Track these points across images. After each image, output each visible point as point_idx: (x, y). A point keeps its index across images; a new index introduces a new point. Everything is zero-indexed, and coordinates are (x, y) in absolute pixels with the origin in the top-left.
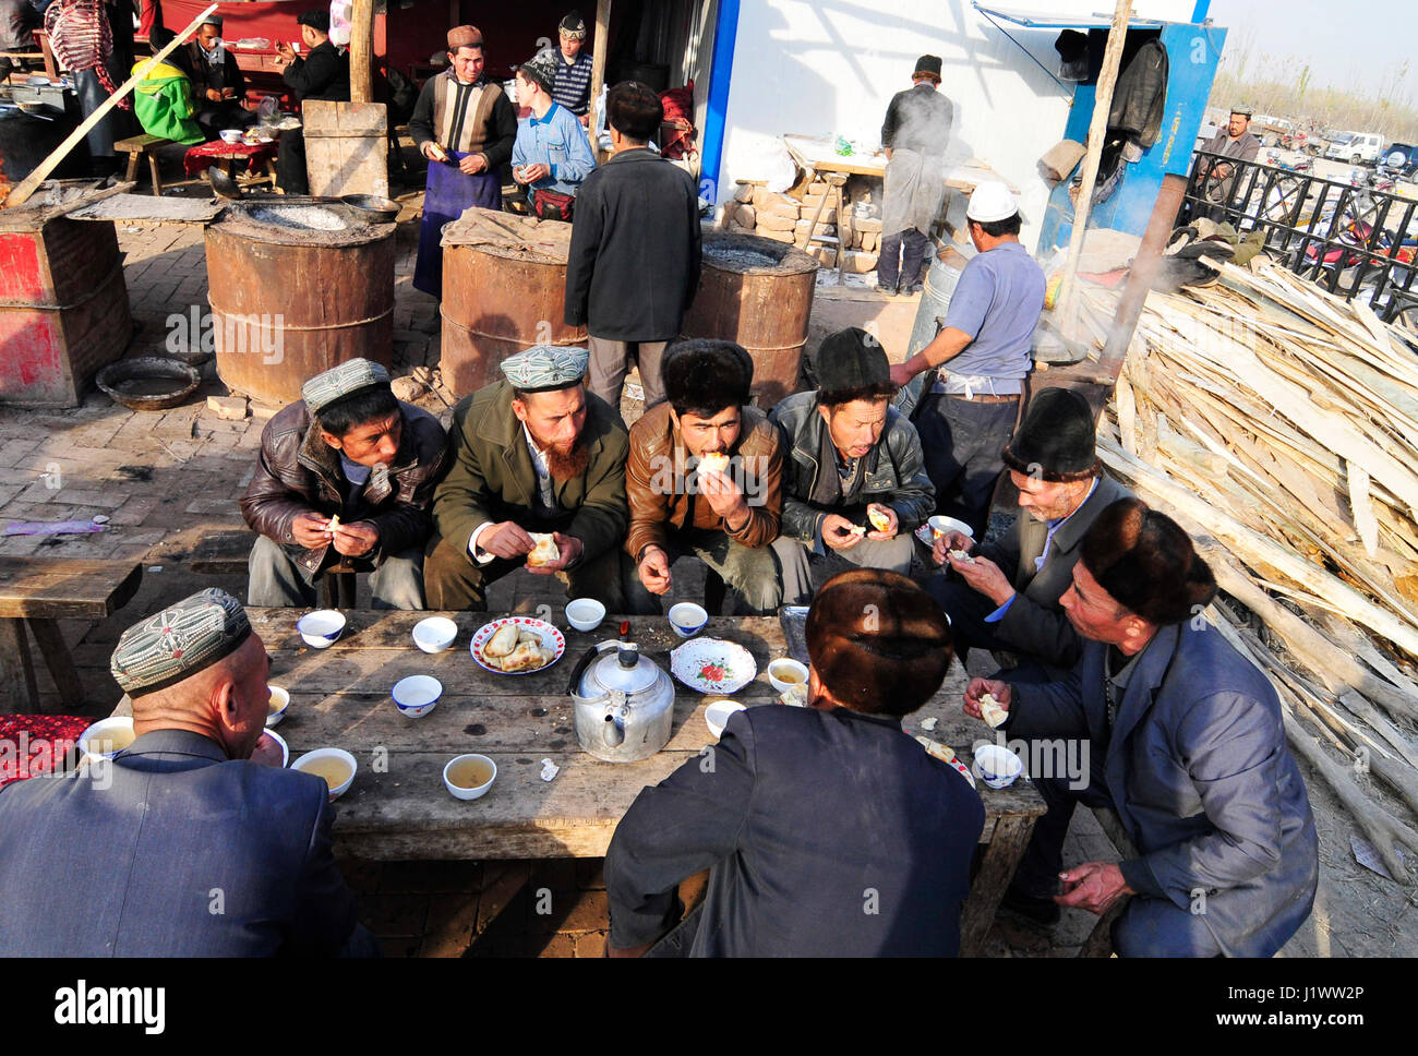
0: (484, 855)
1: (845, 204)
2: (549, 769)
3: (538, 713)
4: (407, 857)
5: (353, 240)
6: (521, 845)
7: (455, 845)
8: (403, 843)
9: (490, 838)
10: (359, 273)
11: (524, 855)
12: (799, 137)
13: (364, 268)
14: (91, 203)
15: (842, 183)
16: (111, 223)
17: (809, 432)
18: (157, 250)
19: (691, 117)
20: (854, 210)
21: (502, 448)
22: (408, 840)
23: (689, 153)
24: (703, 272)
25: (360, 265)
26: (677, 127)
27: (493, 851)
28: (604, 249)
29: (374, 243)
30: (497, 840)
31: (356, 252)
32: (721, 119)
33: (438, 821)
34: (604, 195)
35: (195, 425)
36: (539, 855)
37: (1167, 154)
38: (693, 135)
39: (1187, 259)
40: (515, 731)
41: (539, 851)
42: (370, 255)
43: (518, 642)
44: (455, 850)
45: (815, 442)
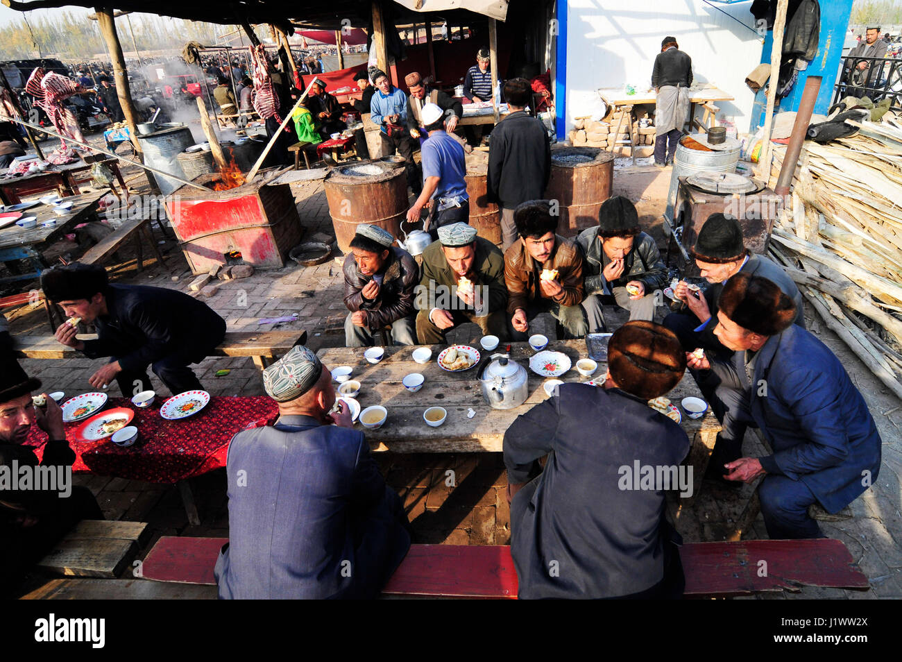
0: (445, 451)
1: (633, 121)
2: (471, 413)
3: (468, 388)
4: (413, 452)
5: (386, 178)
6: (461, 446)
7: (432, 446)
8: (410, 446)
9: (447, 443)
10: (391, 194)
11: (463, 451)
12: (606, 89)
13: (393, 190)
14: (277, 177)
15: (630, 110)
16: (288, 184)
17: (595, 248)
18: (310, 194)
19: (550, 89)
20: (639, 124)
21: (444, 270)
22: (412, 444)
23: (550, 107)
24: (553, 170)
25: (391, 189)
26: (543, 95)
27: (449, 449)
28: (507, 162)
29: (395, 178)
30: (450, 444)
31: (388, 184)
32: (563, 87)
33: (422, 436)
34: (505, 135)
35: (331, 270)
36: (469, 451)
37: (824, 62)
38: (551, 97)
39: (838, 122)
40: (456, 397)
41: (470, 448)
42: (394, 184)
43: (457, 357)
44: (432, 449)
45: (599, 253)
